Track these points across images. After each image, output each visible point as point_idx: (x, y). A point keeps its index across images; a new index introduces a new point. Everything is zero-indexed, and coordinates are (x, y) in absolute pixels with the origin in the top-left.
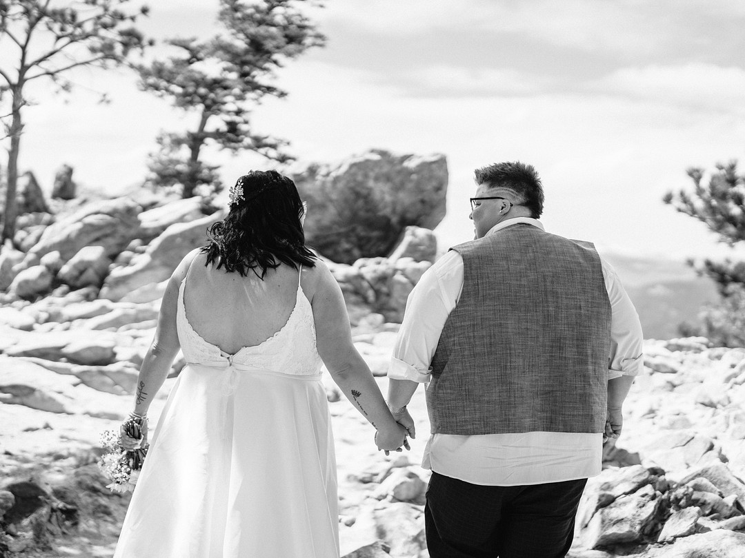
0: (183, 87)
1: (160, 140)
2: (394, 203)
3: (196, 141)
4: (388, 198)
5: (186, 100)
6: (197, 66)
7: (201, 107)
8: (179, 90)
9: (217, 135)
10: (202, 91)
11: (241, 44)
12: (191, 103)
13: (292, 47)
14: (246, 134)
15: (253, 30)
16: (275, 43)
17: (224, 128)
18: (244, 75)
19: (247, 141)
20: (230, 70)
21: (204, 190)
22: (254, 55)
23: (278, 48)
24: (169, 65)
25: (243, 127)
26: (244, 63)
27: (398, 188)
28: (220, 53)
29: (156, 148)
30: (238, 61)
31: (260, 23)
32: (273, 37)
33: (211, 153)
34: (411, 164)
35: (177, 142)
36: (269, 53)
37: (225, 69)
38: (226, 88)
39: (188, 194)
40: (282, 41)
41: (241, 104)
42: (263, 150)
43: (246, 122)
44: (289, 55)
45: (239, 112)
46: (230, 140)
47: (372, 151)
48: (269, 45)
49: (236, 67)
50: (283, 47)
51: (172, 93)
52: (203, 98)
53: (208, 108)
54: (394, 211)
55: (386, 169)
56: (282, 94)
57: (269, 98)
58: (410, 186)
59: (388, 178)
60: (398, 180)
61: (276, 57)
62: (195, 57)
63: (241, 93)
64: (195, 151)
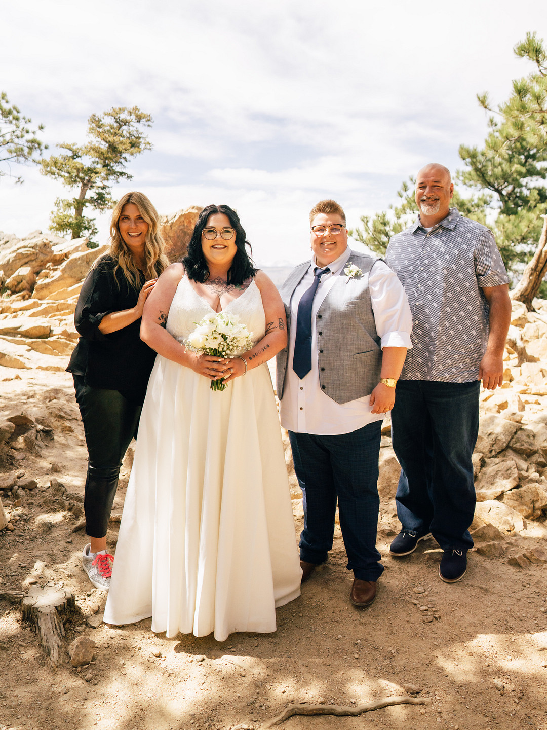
0: (69, 173)
1: (57, 204)
3: (80, 205)
5: (72, 181)
6: (78, 160)
7: (81, 184)
8: (67, 175)
10: (81, 175)
12: (75, 181)
14: (109, 200)
16: (124, 147)
20: (97, 163)
21: (86, 233)
22: (111, 154)
23: (126, 150)
24: (61, 160)
25: (107, 197)
26: (106, 158)
29: (55, 209)
31: (115, 134)
33: (89, 212)
35: (69, 205)
36: (121, 153)
37: (94, 163)
39: (76, 235)
40: (128, 146)
45: (104, 188)
46: (99, 204)
51: (62, 176)
52: (82, 180)
53: (85, 185)
62: (75, 156)
64: (79, 210)
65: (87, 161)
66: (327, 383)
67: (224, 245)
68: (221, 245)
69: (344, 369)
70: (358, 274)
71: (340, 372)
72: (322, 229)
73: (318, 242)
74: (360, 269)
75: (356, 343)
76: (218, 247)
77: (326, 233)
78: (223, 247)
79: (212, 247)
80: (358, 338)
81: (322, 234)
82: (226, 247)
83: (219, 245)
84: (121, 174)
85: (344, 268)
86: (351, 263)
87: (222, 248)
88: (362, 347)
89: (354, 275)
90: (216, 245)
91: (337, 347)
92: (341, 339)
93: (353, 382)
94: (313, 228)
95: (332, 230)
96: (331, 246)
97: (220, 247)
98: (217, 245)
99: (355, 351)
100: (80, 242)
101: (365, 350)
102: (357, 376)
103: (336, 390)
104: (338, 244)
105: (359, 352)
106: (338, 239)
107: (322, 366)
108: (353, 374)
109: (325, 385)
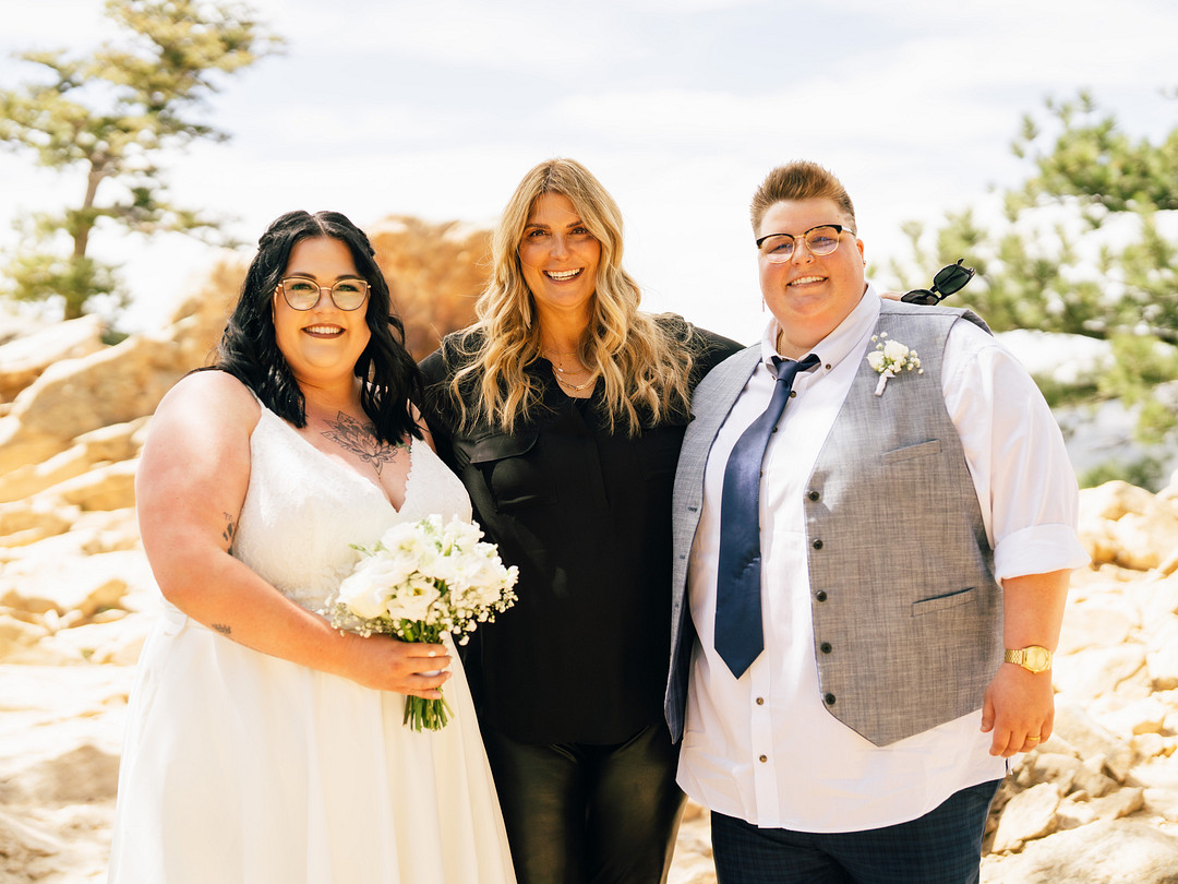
0: (51, 133)
1: (18, 225)
2: (434, 304)
3: (81, 224)
4: (423, 295)
5: (59, 154)
6: (73, 95)
7: (85, 166)
8: (45, 139)
9: (118, 211)
10: (86, 138)
11: (147, 54)
12: (68, 158)
13: (234, 57)
14: (165, 207)
15: (166, 30)
16: (205, 51)
17: (128, 199)
18: (156, 108)
19: (169, 218)
20: (131, 101)
22: (170, 73)
23: (211, 59)
24: (23, 97)
25: (158, 196)
26: (154, 87)
27: (437, 278)
28: (113, 70)
30: (144, 83)
32: (200, 41)
34: (458, 237)
35: (51, 227)
36: (195, 68)
37: (122, 100)
38: (126, 130)
39: (74, 312)
40: (217, 48)
41: (154, 158)
42: (196, 232)
43: (164, 187)
44: (230, 70)
45: (150, 172)
46: (138, 219)
47: (392, 218)
48: (194, 55)
49: (140, 95)
50: (219, 57)
51: (33, 145)
52: (89, 151)
53: (97, 166)
54: (434, 317)
55: (415, 247)
56: (223, 138)
57: (201, 145)
58: (458, 272)
59: (420, 262)
60: (436, 263)
61: (209, 74)
62: (66, 83)
63: (155, 137)
64: (81, 239)
65: (100, 97)
66: (840, 688)
67: (338, 327)
68: (330, 326)
69: (886, 645)
70: (910, 367)
71: (877, 654)
72: (784, 242)
73: (780, 282)
74: (914, 352)
75: (920, 570)
76: (322, 330)
77: (799, 252)
78: (336, 331)
79: (304, 330)
80: (923, 554)
81: (786, 257)
82: (342, 331)
83: (324, 326)
84: (200, 130)
85: (866, 354)
86: (884, 334)
87: (332, 336)
88: (937, 580)
89: (898, 370)
90: (315, 326)
91: (866, 583)
92: (877, 561)
93: (914, 681)
94: (759, 242)
95: (816, 242)
96: (814, 290)
97: (328, 330)
98: (320, 325)
99: (917, 593)
100: (85, 328)
101: (946, 590)
102: (927, 663)
103: (866, 706)
104: (836, 283)
105: (930, 594)
106: (833, 270)
107: (825, 639)
108: (914, 658)
109: (834, 692)
